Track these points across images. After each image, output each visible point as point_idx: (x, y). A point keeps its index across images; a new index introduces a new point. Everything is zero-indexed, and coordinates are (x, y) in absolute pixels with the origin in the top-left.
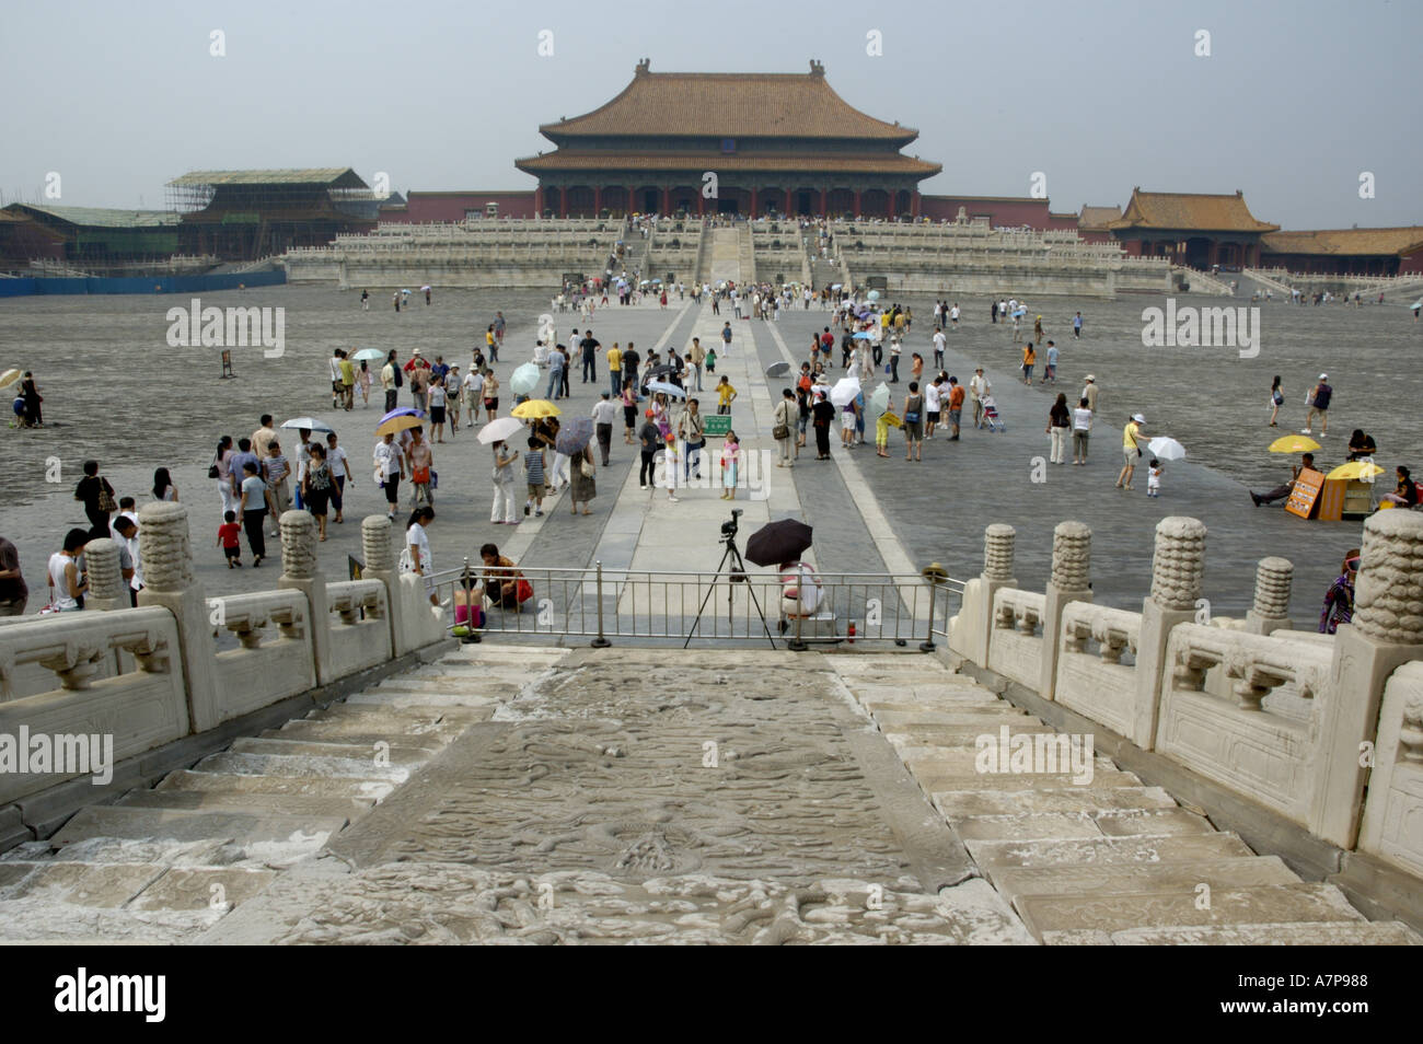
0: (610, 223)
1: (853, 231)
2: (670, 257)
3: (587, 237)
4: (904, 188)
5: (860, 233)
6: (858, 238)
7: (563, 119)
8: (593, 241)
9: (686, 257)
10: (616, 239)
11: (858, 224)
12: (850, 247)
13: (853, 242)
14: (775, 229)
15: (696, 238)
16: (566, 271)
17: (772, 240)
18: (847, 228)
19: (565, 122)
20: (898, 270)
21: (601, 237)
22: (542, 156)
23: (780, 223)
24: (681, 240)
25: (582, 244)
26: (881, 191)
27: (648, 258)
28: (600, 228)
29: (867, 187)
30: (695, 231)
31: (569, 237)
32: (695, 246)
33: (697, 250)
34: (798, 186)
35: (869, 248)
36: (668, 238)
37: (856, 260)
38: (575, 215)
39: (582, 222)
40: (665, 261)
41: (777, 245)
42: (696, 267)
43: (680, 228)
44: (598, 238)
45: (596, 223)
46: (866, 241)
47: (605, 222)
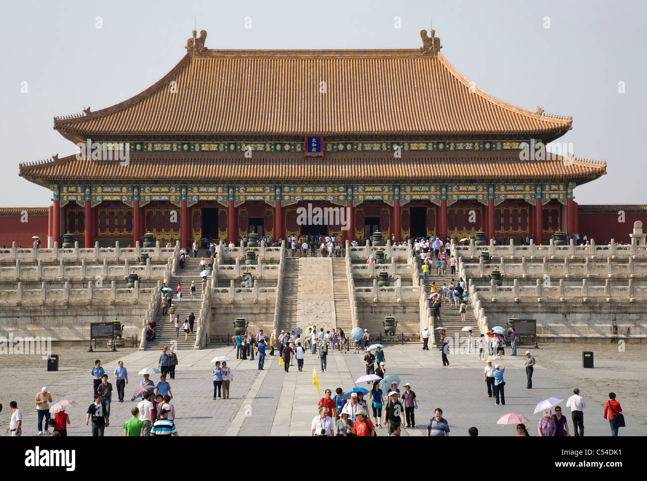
1: (487, 257)
2: (239, 298)
3: (123, 272)
4: (556, 196)
5: (498, 261)
6: (494, 267)
7: (88, 111)
8: (134, 278)
9: (262, 298)
10: (164, 273)
11: (491, 249)
12: (485, 280)
13: (489, 273)
14: (381, 257)
15: (276, 272)
16: (95, 320)
17: (378, 272)
18: (479, 253)
19: (90, 116)
20: (551, 308)
21: (144, 272)
22: (58, 162)
23: (388, 250)
24: (255, 274)
26: (522, 202)
27: (211, 299)
28: (143, 260)
30: (272, 261)
31: (100, 273)
32: (273, 282)
33: (277, 289)
34: (409, 197)
35: (510, 280)
36: (237, 271)
37: (491, 297)
38: (106, 243)
39: (113, 253)
40: (234, 303)
41: (384, 279)
42: (275, 311)
43: (253, 257)
44: (140, 274)
45: (136, 253)
46: (506, 271)
47: (150, 251)
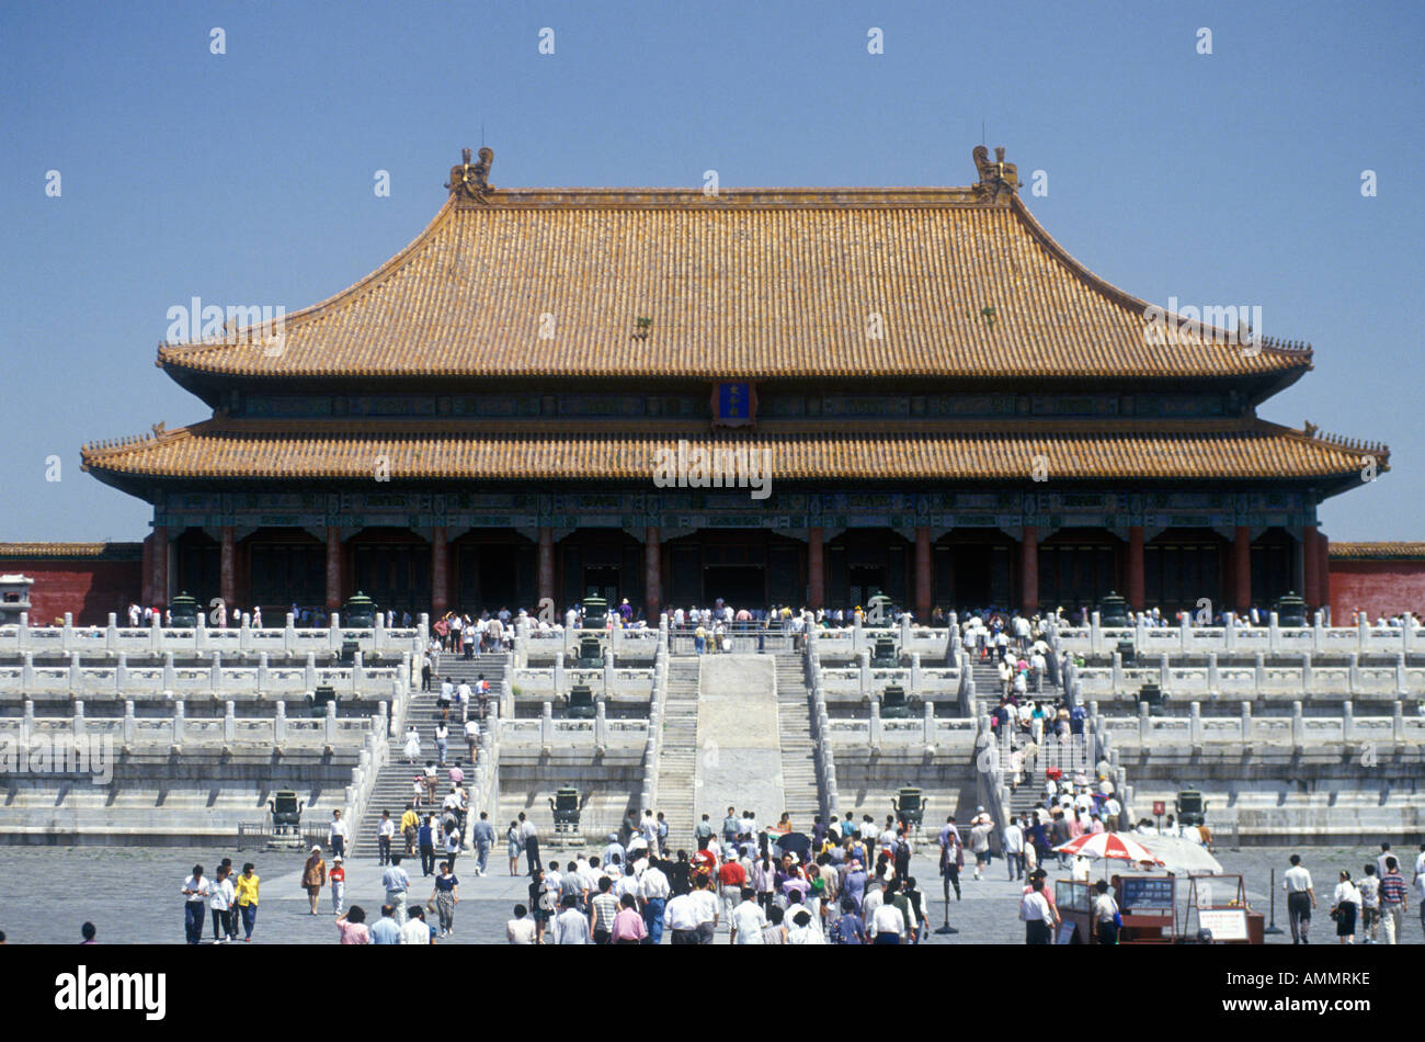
0: (380, 636)
1: (1128, 655)
3: (303, 684)
4: (1278, 521)
5: (1152, 662)
6: (1147, 675)
8: (325, 695)
11: (1143, 634)
12: (1128, 705)
13: (1131, 690)
14: (884, 651)
17: (881, 686)
18: (1113, 644)
20: (1274, 769)
21: (350, 683)
23: (904, 635)
24: (596, 688)
25: (293, 707)
26: (1208, 534)
28: (346, 657)
29: (1162, 522)
30: (639, 661)
31: (247, 683)
34: (949, 522)
35: (1182, 705)
36: (561, 683)
39: (292, 638)
41: (894, 701)
43: (589, 652)
44: (340, 687)
45: (334, 637)
46: (1173, 686)
47: (362, 636)
